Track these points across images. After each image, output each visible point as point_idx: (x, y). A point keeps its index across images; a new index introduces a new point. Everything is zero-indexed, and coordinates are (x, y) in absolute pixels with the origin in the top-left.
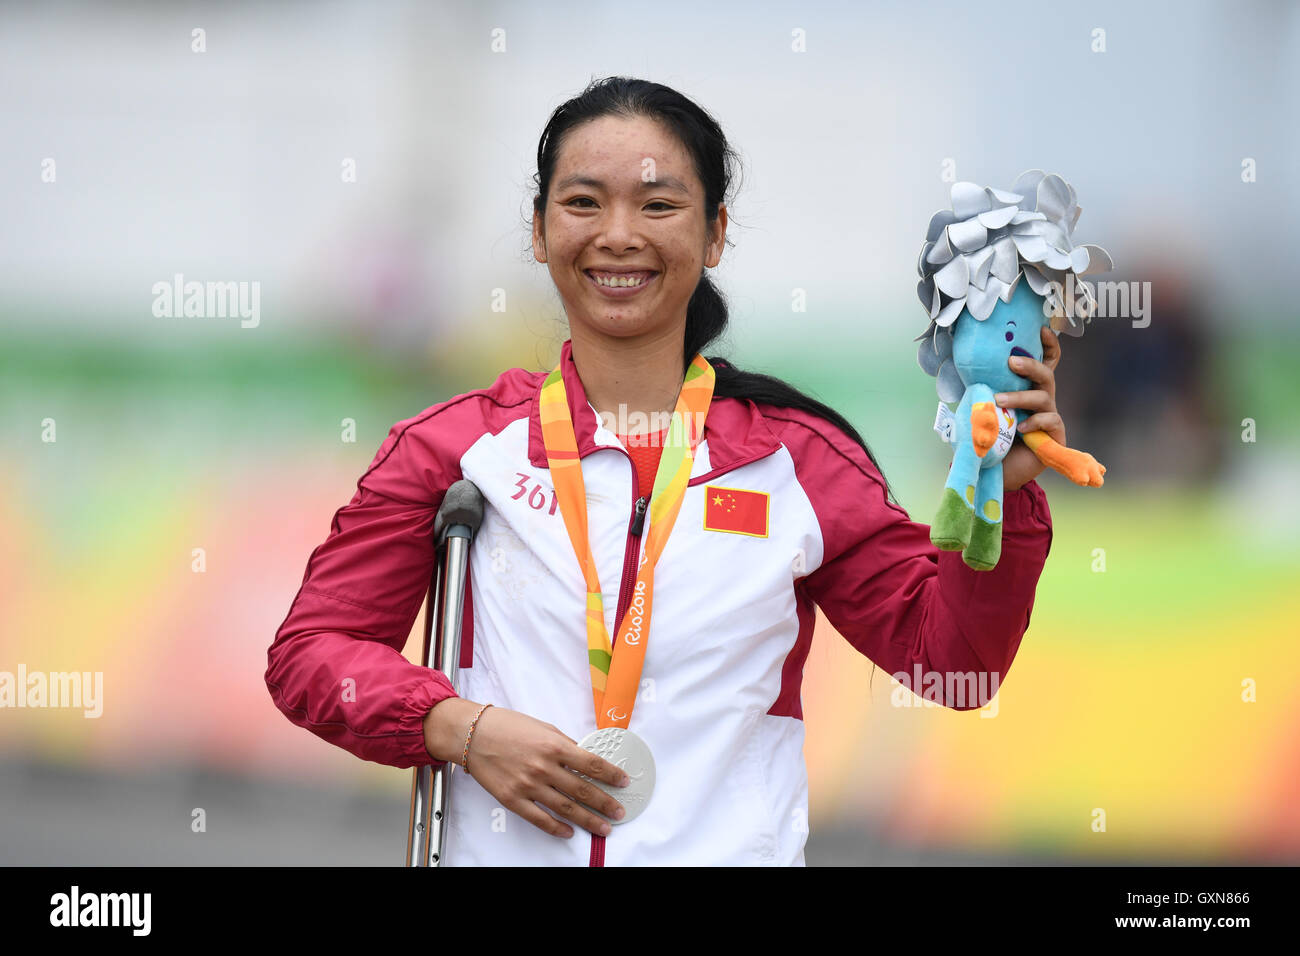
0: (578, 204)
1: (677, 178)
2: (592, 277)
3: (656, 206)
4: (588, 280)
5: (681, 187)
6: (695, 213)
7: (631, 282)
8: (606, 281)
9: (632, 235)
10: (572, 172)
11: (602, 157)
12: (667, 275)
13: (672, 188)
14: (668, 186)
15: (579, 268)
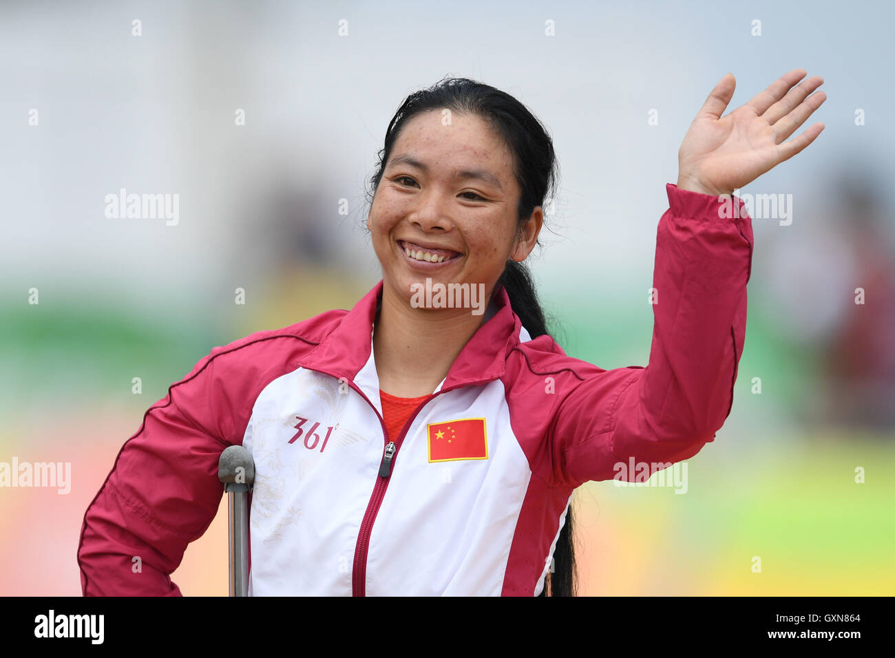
0: (403, 181)
1: (493, 173)
2: (404, 249)
3: (469, 195)
4: (399, 250)
5: (495, 182)
6: (506, 209)
7: (434, 258)
8: (413, 254)
9: (441, 216)
10: (404, 152)
11: (430, 143)
12: (469, 258)
13: (485, 180)
14: (483, 179)
15: (394, 238)
